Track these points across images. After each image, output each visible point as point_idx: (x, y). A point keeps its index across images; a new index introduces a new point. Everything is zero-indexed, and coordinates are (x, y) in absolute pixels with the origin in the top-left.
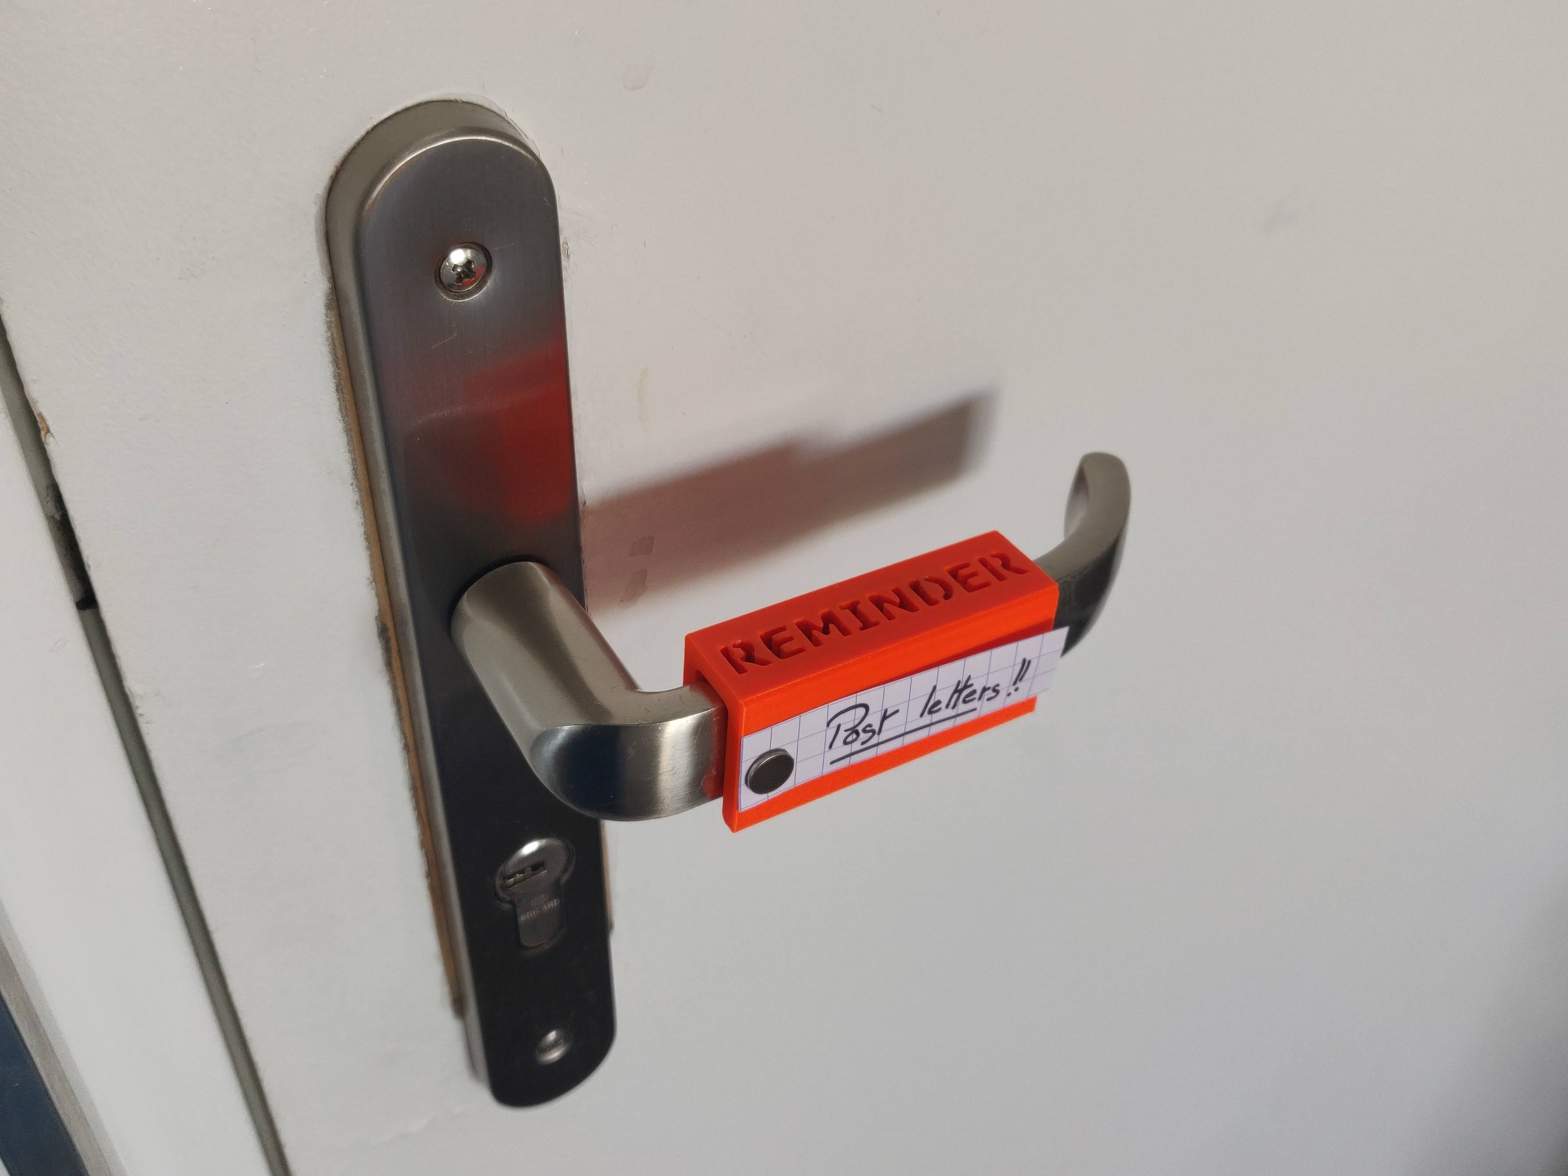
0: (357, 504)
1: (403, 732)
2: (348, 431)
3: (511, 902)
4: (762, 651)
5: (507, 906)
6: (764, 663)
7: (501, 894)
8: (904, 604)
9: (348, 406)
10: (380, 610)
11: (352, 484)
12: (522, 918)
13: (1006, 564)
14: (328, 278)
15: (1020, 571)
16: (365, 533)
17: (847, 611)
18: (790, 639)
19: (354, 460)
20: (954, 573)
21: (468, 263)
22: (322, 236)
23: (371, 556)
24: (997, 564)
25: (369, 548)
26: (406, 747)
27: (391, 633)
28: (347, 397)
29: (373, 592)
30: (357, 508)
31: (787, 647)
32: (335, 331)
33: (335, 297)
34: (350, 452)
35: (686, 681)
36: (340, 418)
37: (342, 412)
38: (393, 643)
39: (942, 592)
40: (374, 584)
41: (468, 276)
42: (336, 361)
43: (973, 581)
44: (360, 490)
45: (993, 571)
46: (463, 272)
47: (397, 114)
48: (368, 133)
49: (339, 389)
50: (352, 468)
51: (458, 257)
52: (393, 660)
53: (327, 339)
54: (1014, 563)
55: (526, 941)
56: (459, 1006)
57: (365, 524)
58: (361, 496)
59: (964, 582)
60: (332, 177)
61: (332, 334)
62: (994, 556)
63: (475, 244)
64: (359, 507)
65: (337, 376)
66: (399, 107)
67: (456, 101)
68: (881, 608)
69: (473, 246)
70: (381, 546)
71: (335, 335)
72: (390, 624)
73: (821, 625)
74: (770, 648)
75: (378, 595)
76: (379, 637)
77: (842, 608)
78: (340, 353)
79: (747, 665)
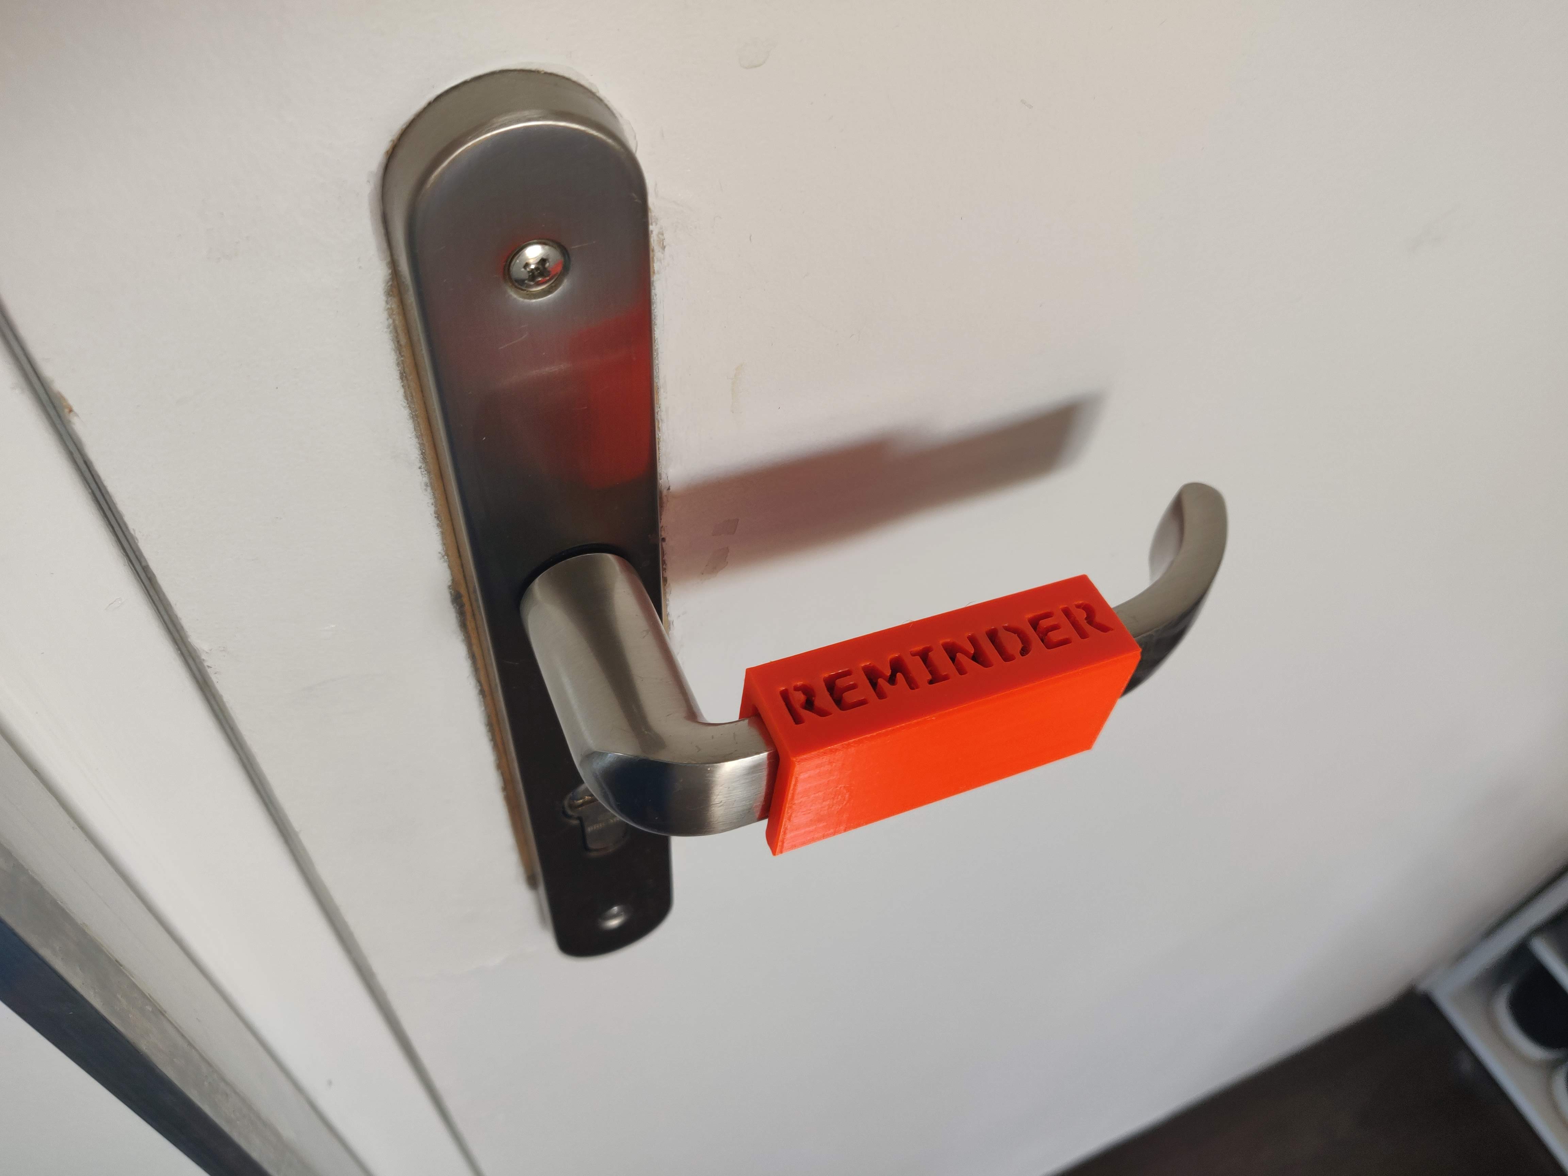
0: (426, 485)
1: (479, 681)
2: (414, 417)
3: (580, 819)
4: (824, 699)
5: (575, 822)
6: (822, 713)
7: (570, 812)
8: (978, 657)
9: (414, 394)
10: (453, 580)
11: (420, 468)
12: (589, 829)
13: (1090, 619)
14: (388, 264)
15: (1104, 629)
16: (436, 513)
17: (918, 658)
18: (853, 687)
19: (422, 445)
20: (1034, 623)
21: (543, 261)
22: (379, 217)
23: (442, 533)
24: (1081, 615)
25: (440, 525)
26: (482, 692)
27: (465, 599)
28: (412, 384)
29: (446, 565)
30: (426, 490)
31: (850, 697)
32: (397, 317)
33: (396, 283)
34: (417, 437)
35: (743, 715)
36: (405, 404)
37: (407, 400)
38: (467, 607)
39: (1020, 646)
40: (446, 557)
41: (542, 274)
42: (399, 348)
43: (1054, 636)
44: (429, 472)
45: (1075, 624)
46: (537, 269)
47: (465, 83)
48: (430, 104)
49: (403, 376)
50: (420, 453)
51: (534, 253)
52: (468, 623)
53: (388, 327)
54: (1098, 618)
55: (592, 845)
56: (532, 881)
57: (436, 504)
58: (430, 478)
59: (1043, 636)
60: (387, 152)
61: (394, 321)
62: (1078, 606)
63: (553, 241)
64: (429, 489)
65: (401, 364)
66: (468, 76)
67: (537, 72)
68: (953, 659)
69: (551, 243)
70: (453, 525)
71: (397, 322)
72: (463, 591)
73: (888, 673)
74: (831, 695)
75: (450, 567)
76: (453, 604)
77: (914, 655)
78: (403, 341)
79: (804, 713)
